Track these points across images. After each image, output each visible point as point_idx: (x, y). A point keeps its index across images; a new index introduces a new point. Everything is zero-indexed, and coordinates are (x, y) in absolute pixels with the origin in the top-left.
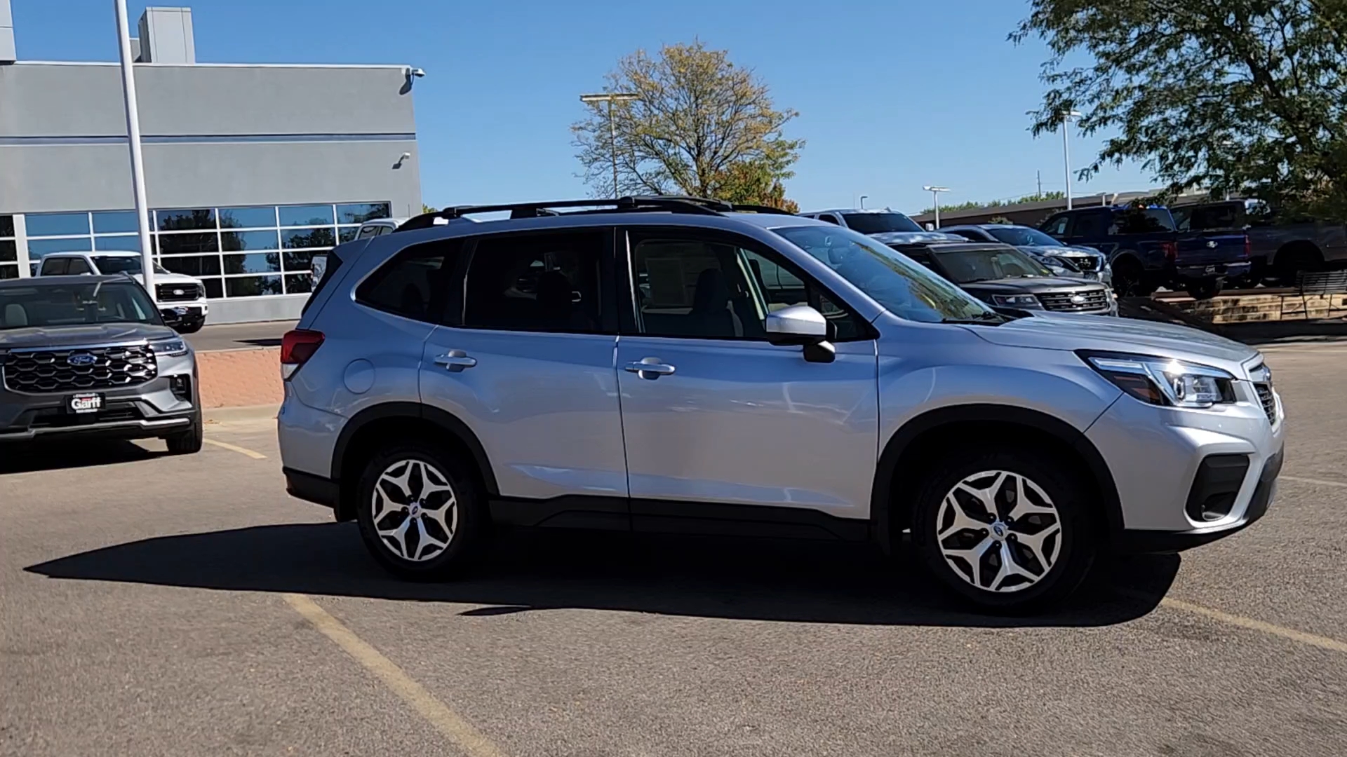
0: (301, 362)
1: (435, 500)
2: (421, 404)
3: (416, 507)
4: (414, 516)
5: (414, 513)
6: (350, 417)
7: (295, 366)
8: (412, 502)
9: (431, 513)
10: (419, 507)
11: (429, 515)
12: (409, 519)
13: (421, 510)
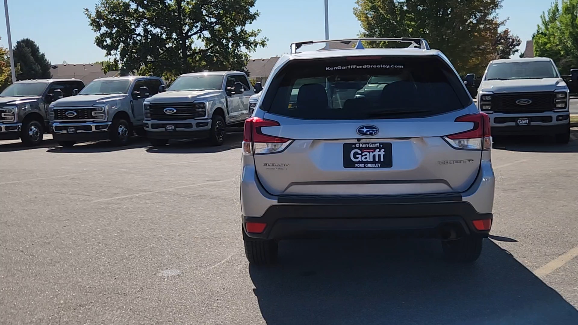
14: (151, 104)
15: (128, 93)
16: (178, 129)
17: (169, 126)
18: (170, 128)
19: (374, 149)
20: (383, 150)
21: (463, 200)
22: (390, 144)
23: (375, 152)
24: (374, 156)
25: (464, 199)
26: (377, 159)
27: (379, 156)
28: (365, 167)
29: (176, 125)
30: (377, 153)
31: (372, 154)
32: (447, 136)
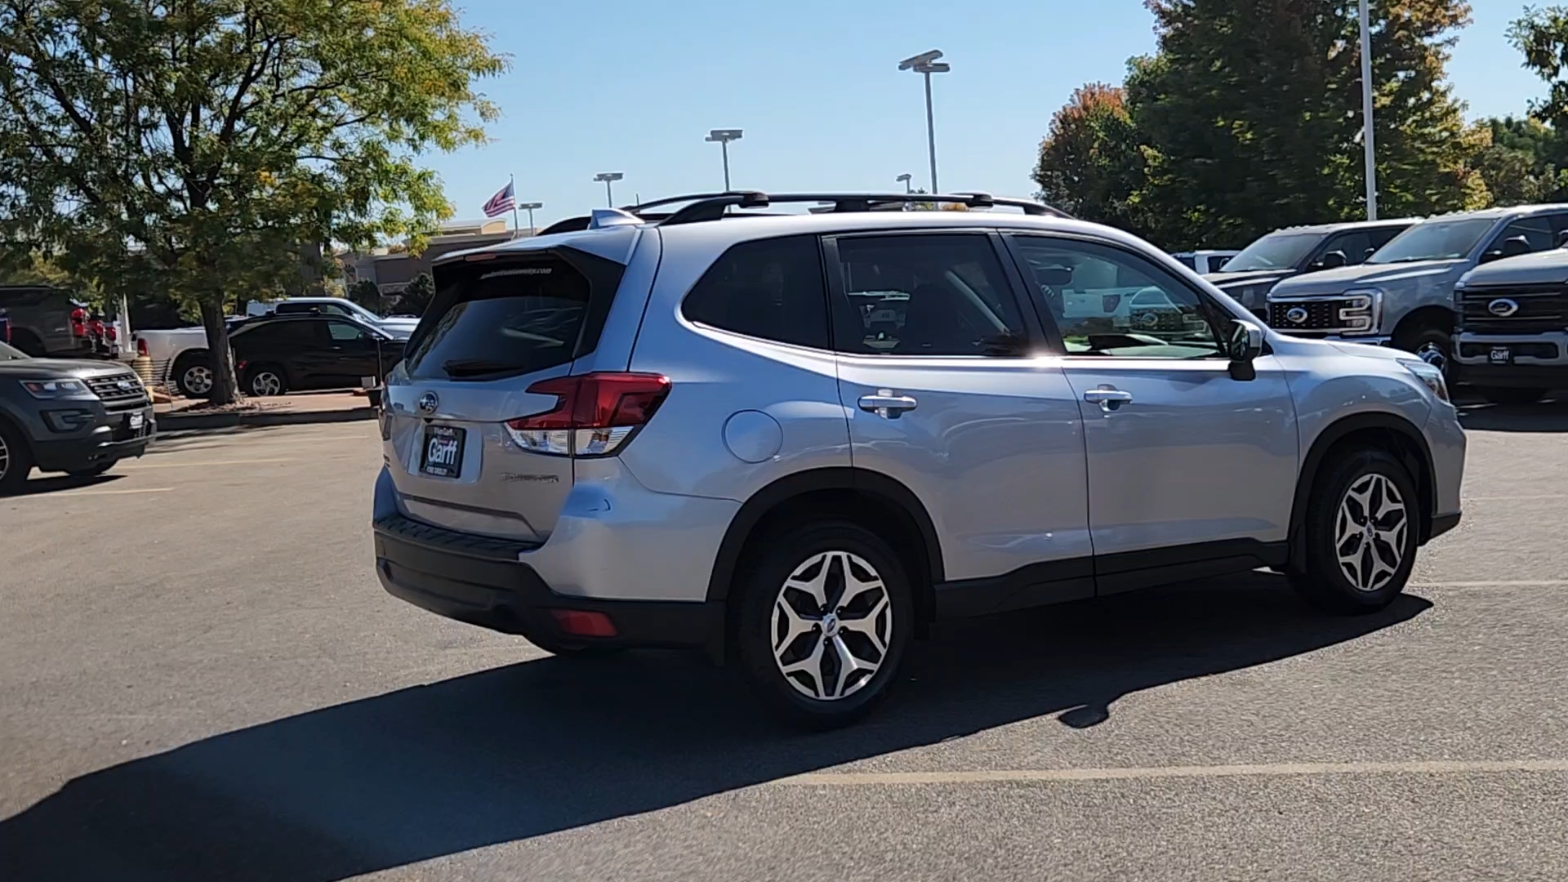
0: (638, 424)
1: (860, 606)
2: (852, 468)
3: (833, 620)
4: (830, 634)
5: (830, 629)
6: (744, 501)
7: (628, 429)
8: (825, 613)
9: (853, 625)
10: (837, 620)
11: (851, 628)
12: (822, 637)
13: (839, 624)
14: (1467, 289)
15: (1469, 255)
16: (1519, 360)
17: (1497, 351)
18: (1500, 356)
19: (449, 438)
20: (456, 443)
21: (521, 560)
22: (464, 431)
23: (447, 445)
24: (447, 452)
25: (524, 557)
26: (447, 462)
27: (451, 452)
28: (434, 474)
29: (1516, 350)
30: (449, 448)
31: (445, 449)
32: (508, 421)
